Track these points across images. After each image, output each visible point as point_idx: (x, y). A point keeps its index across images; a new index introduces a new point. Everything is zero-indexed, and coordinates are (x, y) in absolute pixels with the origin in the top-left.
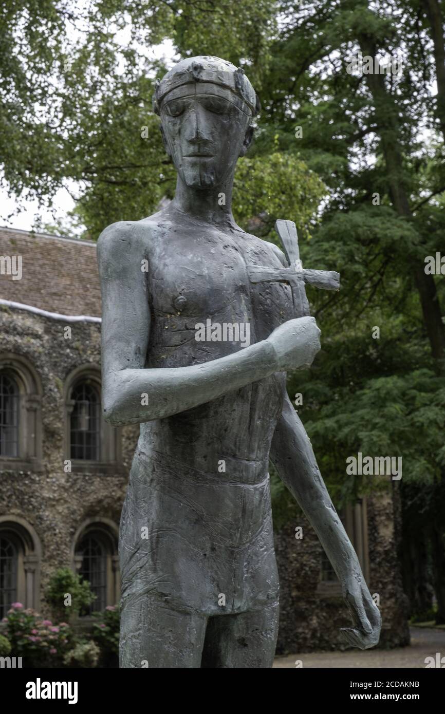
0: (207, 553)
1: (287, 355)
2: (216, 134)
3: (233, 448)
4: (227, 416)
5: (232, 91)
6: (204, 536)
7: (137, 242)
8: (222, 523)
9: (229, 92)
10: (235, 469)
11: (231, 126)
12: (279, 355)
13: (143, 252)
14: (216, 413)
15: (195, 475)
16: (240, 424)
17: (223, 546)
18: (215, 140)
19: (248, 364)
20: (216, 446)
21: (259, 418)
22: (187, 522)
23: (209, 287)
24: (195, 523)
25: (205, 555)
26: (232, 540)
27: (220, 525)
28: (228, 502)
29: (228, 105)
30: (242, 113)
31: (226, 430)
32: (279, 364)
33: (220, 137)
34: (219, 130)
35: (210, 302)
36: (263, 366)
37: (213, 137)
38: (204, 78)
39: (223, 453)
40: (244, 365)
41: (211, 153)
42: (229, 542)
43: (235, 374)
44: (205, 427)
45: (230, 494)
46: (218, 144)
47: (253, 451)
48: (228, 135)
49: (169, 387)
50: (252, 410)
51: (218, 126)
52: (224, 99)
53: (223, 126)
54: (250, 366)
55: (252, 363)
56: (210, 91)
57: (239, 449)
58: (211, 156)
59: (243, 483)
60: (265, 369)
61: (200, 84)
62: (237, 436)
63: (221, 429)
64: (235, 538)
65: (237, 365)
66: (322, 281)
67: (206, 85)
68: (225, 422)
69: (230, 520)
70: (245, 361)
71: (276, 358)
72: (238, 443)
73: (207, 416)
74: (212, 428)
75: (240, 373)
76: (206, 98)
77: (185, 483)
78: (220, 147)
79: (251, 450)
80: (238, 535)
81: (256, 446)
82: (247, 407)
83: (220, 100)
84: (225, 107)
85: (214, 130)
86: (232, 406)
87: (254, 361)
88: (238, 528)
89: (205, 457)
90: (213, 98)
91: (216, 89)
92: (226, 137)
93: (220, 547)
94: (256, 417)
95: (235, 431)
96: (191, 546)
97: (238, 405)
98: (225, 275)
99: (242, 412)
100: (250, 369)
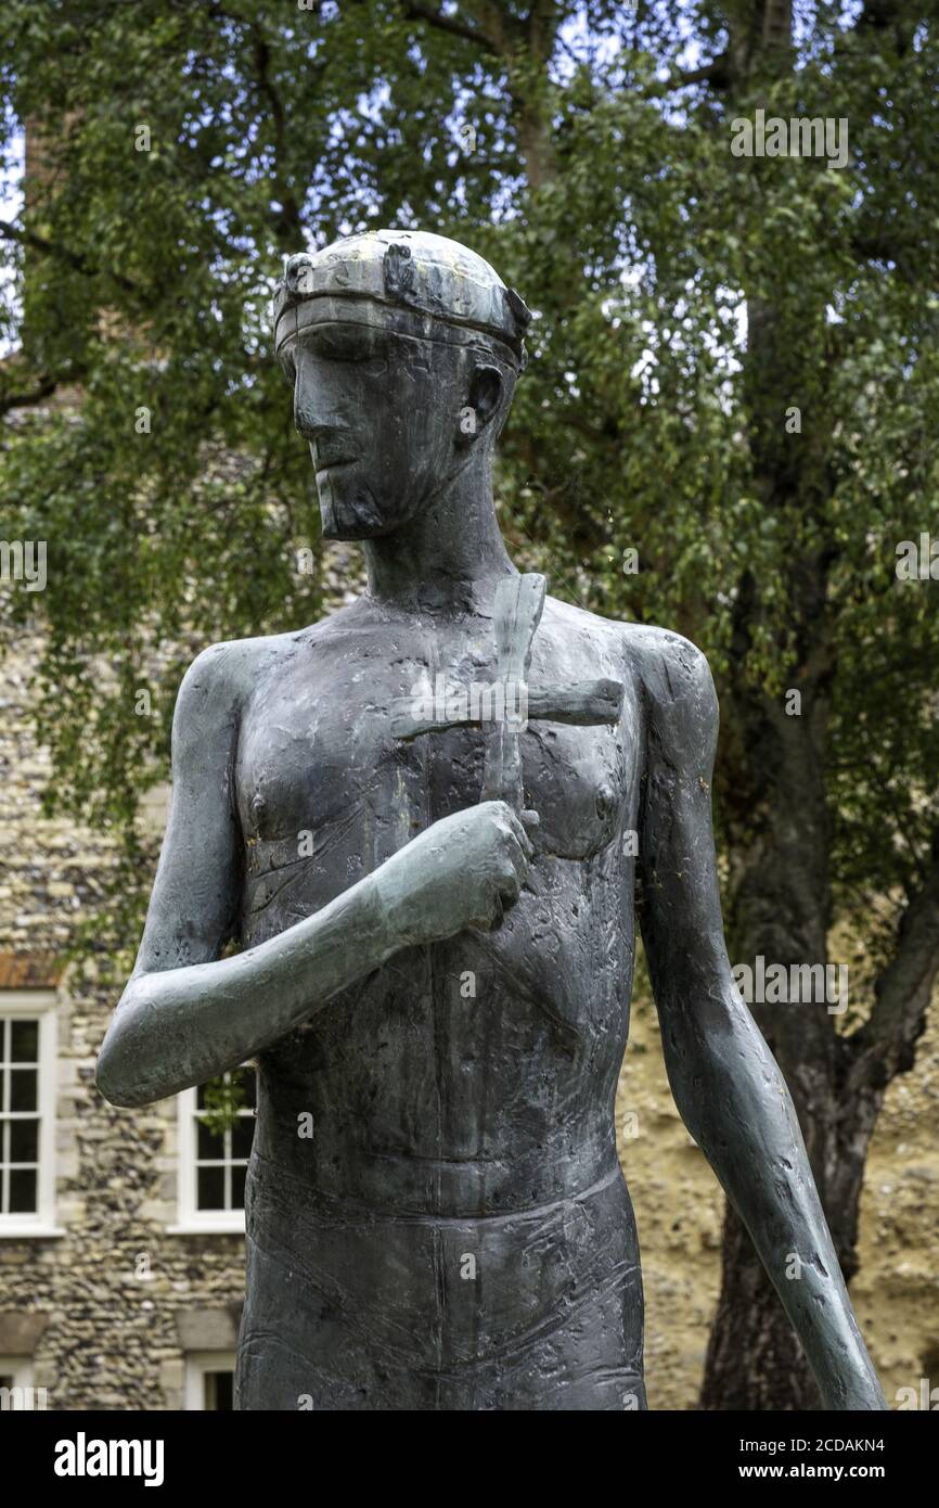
0: (367, 1387)
1: (409, 902)
2: (355, 409)
3: (399, 1133)
4: (367, 1060)
5: (378, 302)
6: (349, 1345)
7: (222, 684)
8: (389, 1315)
9: (370, 306)
10: (409, 1185)
11: (395, 382)
12: (388, 907)
13: (231, 705)
14: (339, 1054)
15: (317, 1205)
16: (406, 1077)
17: (404, 1370)
18: (353, 422)
19: (328, 936)
20: (355, 1133)
21: (468, 1057)
22: (303, 1316)
23: (310, 764)
24: (322, 1317)
25: (364, 1391)
26: (423, 1353)
27: (385, 1321)
28: (393, 1263)
29: (371, 336)
30: (430, 345)
31: (373, 1094)
32: (390, 927)
33: (367, 412)
34: (361, 398)
35: (312, 800)
36: (359, 936)
37: (345, 417)
38: (310, 289)
39: (375, 1148)
40: (321, 940)
41: (349, 453)
42: (416, 1360)
43: (304, 962)
44: (324, 1091)
45: (397, 1243)
46: (366, 430)
47: (464, 1138)
48: (390, 401)
49: (181, 1007)
50: (442, 1040)
51: (360, 390)
52: (358, 326)
53: (371, 387)
54: (331, 939)
55: (336, 933)
56: (322, 315)
57: (417, 1136)
58: (352, 461)
59: (437, 1215)
60: (363, 941)
61: (304, 305)
62: (403, 1104)
63: (360, 1093)
64: (429, 1352)
65: (308, 941)
66: (568, 708)
67: (313, 303)
68: (367, 1076)
69: (407, 1305)
70: (323, 929)
71: (383, 915)
72: (411, 1123)
73: (322, 1065)
74: (340, 1090)
75: (313, 958)
76: (315, 334)
77: (300, 1222)
78: (371, 434)
79: (455, 1134)
80: (438, 1342)
81: (474, 1125)
82: (423, 1034)
83: (346, 330)
84: (363, 342)
85: (347, 400)
86: (375, 1035)
87: (339, 926)
88: (435, 1326)
89: (336, 1160)
90: (328, 329)
91: (331, 308)
92: (386, 410)
93: (396, 1373)
94: (455, 1058)
95: (396, 1092)
96: (320, 1372)
97: (393, 1032)
98: (356, 731)
99: (407, 1047)
100: (332, 948)
